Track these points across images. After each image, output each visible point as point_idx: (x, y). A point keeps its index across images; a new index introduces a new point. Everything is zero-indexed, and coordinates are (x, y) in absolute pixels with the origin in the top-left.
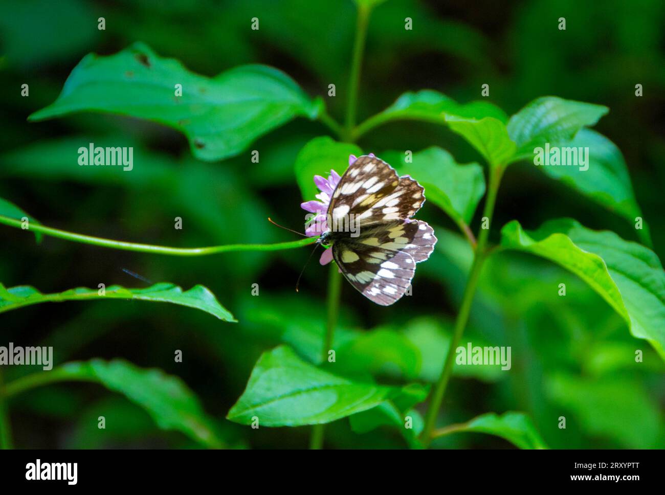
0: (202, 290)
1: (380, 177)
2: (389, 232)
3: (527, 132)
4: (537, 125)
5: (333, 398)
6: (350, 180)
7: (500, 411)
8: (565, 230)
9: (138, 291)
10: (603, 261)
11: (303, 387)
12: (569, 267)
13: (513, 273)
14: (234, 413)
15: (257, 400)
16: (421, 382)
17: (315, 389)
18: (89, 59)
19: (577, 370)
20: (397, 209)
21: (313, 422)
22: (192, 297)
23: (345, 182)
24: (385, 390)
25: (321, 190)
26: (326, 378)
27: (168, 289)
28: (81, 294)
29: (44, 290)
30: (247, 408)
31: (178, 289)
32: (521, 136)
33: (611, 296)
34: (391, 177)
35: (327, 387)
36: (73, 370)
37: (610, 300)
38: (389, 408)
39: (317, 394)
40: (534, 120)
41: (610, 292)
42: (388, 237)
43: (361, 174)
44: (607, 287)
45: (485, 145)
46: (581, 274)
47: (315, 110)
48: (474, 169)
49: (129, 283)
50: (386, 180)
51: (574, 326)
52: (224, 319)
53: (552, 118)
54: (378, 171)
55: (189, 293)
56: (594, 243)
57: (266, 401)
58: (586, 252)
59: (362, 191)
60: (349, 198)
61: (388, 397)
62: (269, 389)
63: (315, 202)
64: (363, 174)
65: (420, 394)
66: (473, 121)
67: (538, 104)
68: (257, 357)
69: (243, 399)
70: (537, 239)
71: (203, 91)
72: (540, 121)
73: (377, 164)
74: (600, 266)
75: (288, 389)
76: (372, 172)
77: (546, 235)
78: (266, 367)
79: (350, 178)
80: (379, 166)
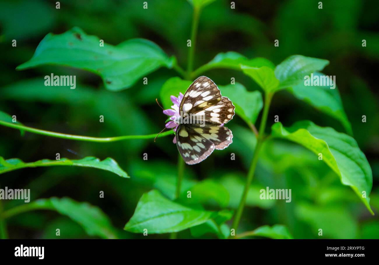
0: (110, 161)
1: (211, 92)
2: (210, 129)
3: (285, 74)
4: (290, 71)
5: (181, 218)
6: (195, 89)
7: (271, 224)
8: (306, 127)
9: (76, 161)
10: (327, 143)
11: (165, 212)
12: (308, 147)
13: (279, 150)
14: (128, 227)
15: (140, 219)
16: (229, 209)
17: (171, 213)
18: (49, 36)
19: (312, 202)
20: (218, 115)
21: (171, 231)
22: (105, 164)
23: (192, 89)
24: (209, 214)
25: (174, 103)
26: (178, 208)
27: (93, 160)
28: (45, 163)
29: (26, 161)
30: (135, 224)
31: (98, 160)
32: (282, 77)
33: (331, 162)
34: (217, 94)
35: (178, 212)
36: (41, 204)
37: (330, 165)
38: (212, 223)
39: (173, 216)
40: (289, 68)
41: (331, 160)
42: (208, 131)
43: (201, 87)
44: (329, 157)
45: (262, 81)
46: (314, 150)
47: (171, 63)
48: (257, 95)
49: (71, 157)
50: (214, 95)
51: (311, 178)
52: (122, 176)
53: (299, 67)
54: (211, 88)
55: (104, 162)
56: (321, 134)
57: (145, 220)
58: (317, 139)
59: (200, 98)
60: (193, 100)
61: (211, 217)
62: (147, 213)
63: (170, 110)
64: (202, 88)
65: (228, 215)
66: (256, 69)
67: (291, 59)
68: (141, 196)
69: (133, 219)
70: (291, 132)
71: (110, 53)
72: (292, 68)
73: (211, 84)
74: (325, 146)
75: (157, 213)
76: (207, 88)
77: (296, 130)
78: (145, 202)
79: (195, 87)
80: (212, 85)
